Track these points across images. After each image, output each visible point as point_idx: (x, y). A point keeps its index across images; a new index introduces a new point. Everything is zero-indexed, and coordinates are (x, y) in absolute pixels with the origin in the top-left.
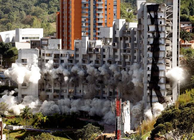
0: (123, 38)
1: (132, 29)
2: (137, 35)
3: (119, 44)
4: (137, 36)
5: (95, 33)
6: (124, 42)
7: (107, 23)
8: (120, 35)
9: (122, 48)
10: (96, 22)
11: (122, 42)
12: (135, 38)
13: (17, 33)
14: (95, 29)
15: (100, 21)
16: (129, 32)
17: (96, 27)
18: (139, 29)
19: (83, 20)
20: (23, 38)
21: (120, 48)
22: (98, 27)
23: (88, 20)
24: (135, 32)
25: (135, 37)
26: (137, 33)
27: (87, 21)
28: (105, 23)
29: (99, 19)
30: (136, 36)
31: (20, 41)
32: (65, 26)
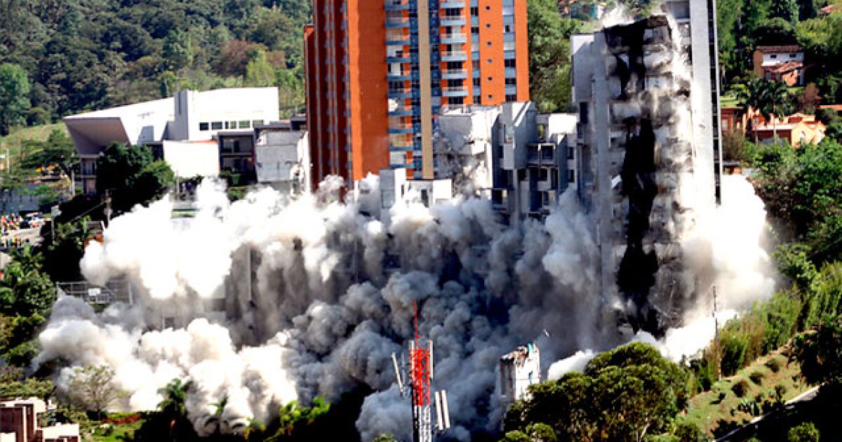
0: (528, 172)
1: (560, 139)
2: (578, 163)
3: (513, 195)
4: (578, 167)
5: (438, 99)
6: (534, 186)
7: (478, 62)
8: (516, 160)
9: (526, 209)
10: (439, 58)
11: (526, 185)
12: (572, 172)
13: (181, 109)
14: (438, 85)
15: (455, 56)
16: (548, 151)
17: (439, 76)
18: (581, 141)
19: (392, 51)
20: (203, 127)
21: (520, 210)
22: (447, 75)
23: (411, 51)
24: (572, 149)
25: (570, 168)
26: (578, 153)
27: (406, 56)
28: (473, 62)
29: (449, 48)
30: (573, 164)
31: (191, 137)
32: (332, 78)
